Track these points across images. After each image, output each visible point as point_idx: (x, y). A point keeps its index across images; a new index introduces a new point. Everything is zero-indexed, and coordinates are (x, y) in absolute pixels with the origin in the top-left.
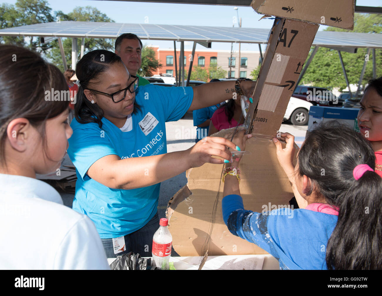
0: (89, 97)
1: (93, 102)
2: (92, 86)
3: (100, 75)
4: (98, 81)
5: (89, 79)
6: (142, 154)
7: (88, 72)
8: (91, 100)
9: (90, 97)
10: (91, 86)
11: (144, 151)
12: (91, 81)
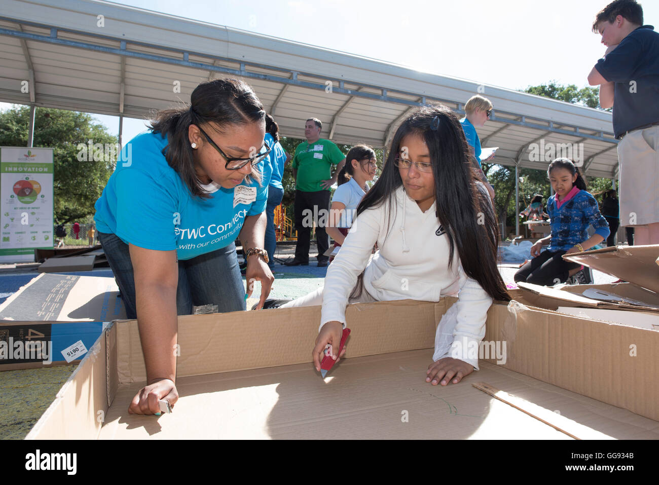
0: (192, 136)
1: (194, 146)
2: (209, 128)
3: (229, 126)
4: (222, 131)
5: (211, 120)
6: (216, 232)
7: (215, 110)
8: (193, 142)
9: (194, 137)
10: (207, 128)
11: (220, 229)
12: (211, 123)
